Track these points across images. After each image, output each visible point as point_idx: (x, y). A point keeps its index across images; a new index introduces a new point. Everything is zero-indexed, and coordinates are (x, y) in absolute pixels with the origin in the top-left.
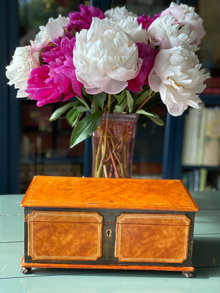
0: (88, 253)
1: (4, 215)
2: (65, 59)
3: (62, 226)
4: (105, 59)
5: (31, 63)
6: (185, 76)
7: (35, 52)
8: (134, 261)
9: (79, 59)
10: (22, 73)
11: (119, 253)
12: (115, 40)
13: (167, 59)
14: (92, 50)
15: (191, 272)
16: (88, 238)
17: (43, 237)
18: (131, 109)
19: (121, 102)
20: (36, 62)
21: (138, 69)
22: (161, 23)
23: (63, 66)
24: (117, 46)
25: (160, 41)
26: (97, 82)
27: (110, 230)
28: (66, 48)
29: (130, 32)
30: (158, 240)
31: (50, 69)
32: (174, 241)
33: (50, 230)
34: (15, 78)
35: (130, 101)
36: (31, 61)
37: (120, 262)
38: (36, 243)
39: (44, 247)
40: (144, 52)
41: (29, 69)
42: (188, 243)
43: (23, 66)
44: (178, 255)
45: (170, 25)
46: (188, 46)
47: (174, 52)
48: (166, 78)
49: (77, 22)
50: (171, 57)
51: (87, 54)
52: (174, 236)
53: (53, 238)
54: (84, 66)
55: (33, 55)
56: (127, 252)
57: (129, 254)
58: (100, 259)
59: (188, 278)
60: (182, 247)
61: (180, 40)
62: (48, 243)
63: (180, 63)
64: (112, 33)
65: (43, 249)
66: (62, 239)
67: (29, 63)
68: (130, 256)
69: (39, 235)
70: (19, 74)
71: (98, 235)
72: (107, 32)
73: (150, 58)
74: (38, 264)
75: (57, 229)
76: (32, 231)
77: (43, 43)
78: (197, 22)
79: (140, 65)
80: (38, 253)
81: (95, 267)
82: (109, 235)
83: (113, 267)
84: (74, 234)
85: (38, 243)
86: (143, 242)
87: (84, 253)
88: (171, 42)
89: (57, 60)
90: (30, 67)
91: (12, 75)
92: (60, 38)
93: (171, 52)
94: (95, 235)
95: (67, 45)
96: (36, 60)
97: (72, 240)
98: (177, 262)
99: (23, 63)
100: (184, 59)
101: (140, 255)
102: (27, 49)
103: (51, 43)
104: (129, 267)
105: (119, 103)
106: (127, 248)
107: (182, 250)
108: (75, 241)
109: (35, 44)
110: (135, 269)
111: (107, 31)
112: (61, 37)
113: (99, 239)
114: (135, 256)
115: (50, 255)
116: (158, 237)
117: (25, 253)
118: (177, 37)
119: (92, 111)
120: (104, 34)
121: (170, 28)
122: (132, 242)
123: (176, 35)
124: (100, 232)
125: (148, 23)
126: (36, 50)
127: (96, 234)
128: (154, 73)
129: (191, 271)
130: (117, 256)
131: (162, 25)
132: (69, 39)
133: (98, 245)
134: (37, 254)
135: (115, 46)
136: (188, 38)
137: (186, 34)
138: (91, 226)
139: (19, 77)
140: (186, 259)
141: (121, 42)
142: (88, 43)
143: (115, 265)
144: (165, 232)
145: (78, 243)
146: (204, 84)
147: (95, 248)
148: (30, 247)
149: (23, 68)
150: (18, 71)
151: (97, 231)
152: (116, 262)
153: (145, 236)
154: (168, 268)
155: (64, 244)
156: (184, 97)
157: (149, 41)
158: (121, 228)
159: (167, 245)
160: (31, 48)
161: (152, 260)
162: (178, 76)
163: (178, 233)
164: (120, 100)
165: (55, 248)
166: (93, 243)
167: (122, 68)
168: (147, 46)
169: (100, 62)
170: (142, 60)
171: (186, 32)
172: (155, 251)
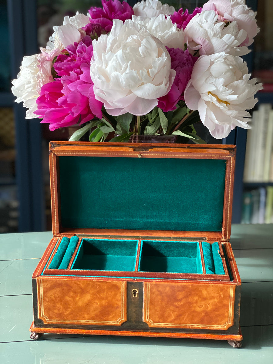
0: (110, 317)
1: (16, 259)
2: (82, 72)
3: (77, 284)
4: (127, 73)
5: (42, 76)
6: (229, 91)
7: (47, 61)
8: (167, 327)
9: (96, 74)
10: (30, 89)
11: (148, 317)
12: (140, 49)
13: (207, 69)
14: (112, 62)
15: (238, 342)
16: (109, 298)
17: (55, 297)
18: (165, 129)
19: (153, 121)
20: (48, 74)
21: (170, 83)
22: (201, 21)
23: (79, 80)
24: (142, 56)
25: (200, 44)
26: (119, 101)
27: (136, 290)
28: (82, 58)
29: (162, 35)
30: (196, 302)
31: (63, 85)
32: (217, 304)
33: (63, 289)
34: (23, 95)
35: (163, 121)
36: (41, 74)
37: (149, 328)
38: (46, 304)
39: (57, 309)
40: (179, 60)
41: (39, 83)
42: (233, 306)
43: (32, 80)
44: (222, 320)
45: (212, 24)
46: (236, 49)
47: (215, 59)
48: (206, 93)
49: (98, 21)
50: (213, 66)
51: (106, 67)
52: (216, 298)
53: (67, 298)
54: (103, 82)
55: (44, 66)
56: (157, 317)
57: (160, 318)
58: (125, 324)
59: (235, 348)
60: (227, 310)
61: (225, 42)
62: (61, 304)
63: (224, 73)
64: (137, 40)
65: (56, 311)
66: (78, 300)
67: (38, 76)
68: (161, 320)
69: (51, 294)
70: (27, 90)
71: (122, 295)
72: (131, 39)
73: (186, 67)
74: (50, 329)
75: (72, 287)
76: (42, 289)
77: (55, 50)
78: (247, 17)
79: (173, 79)
80: (51, 315)
81: (119, 334)
82: (135, 295)
83: (141, 334)
84: (93, 294)
85: (49, 304)
86: (178, 304)
87: (105, 317)
88: (214, 46)
89: (72, 73)
90: (40, 81)
91: (18, 91)
92: (76, 45)
93: (212, 60)
94: (118, 296)
95: (84, 53)
96: (47, 72)
97: (90, 301)
98: (220, 329)
99: (32, 76)
100: (228, 68)
101: (175, 320)
102: (36, 59)
103: (65, 51)
104: (161, 334)
105: (150, 122)
106: (157, 311)
107: (226, 315)
108: (94, 303)
109: (46, 51)
110: (168, 337)
111: (130, 37)
112: (77, 42)
113: (123, 300)
114: (169, 320)
115: (64, 318)
116: (196, 298)
117: (34, 315)
118: (221, 38)
119: (118, 133)
120: (128, 41)
121: (212, 28)
122: (163, 304)
123: (220, 36)
124: (124, 292)
125: (185, 20)
126: (48, 59)
127: (119, 294)
128: (192, 86)
129: (238, 340)
130: (146, 321)
131: (202, 23)
132: (86, 46)
133: (122, 307)
134: (49, 317)
135: (140, 56)
136: (235, 39)
137: (232, 35)
138: (112, 284)
139: (27, 94)
140: (231, 325)
141: (148, 52)
142: (107, 53)
143: (144, 332)
144: (204, 293)
145: (97, 305)
146: (254, 98)
147: (119, 310)
148: (40, 309)
149: (32, 82)
150: (26, 86)
151: (121, 291)
152: (145, 327)
153: (180, 297)
154: (209, 336)
155: (80, 306)
156: (229, 116)
157: (186, 45)
158: (149, 287)
159: (207, 308)
160: (41, 58)
161: (188, 326)
162: (221, 91)
163: (221, 293)
164: (152, 119)
165: (70, 310)
166: (115, 305)
167: (150, 83)
168: (183, 52)
169: (123, 78)
170: (175, 72)
171: (233, 32)
172: (193, 315)
